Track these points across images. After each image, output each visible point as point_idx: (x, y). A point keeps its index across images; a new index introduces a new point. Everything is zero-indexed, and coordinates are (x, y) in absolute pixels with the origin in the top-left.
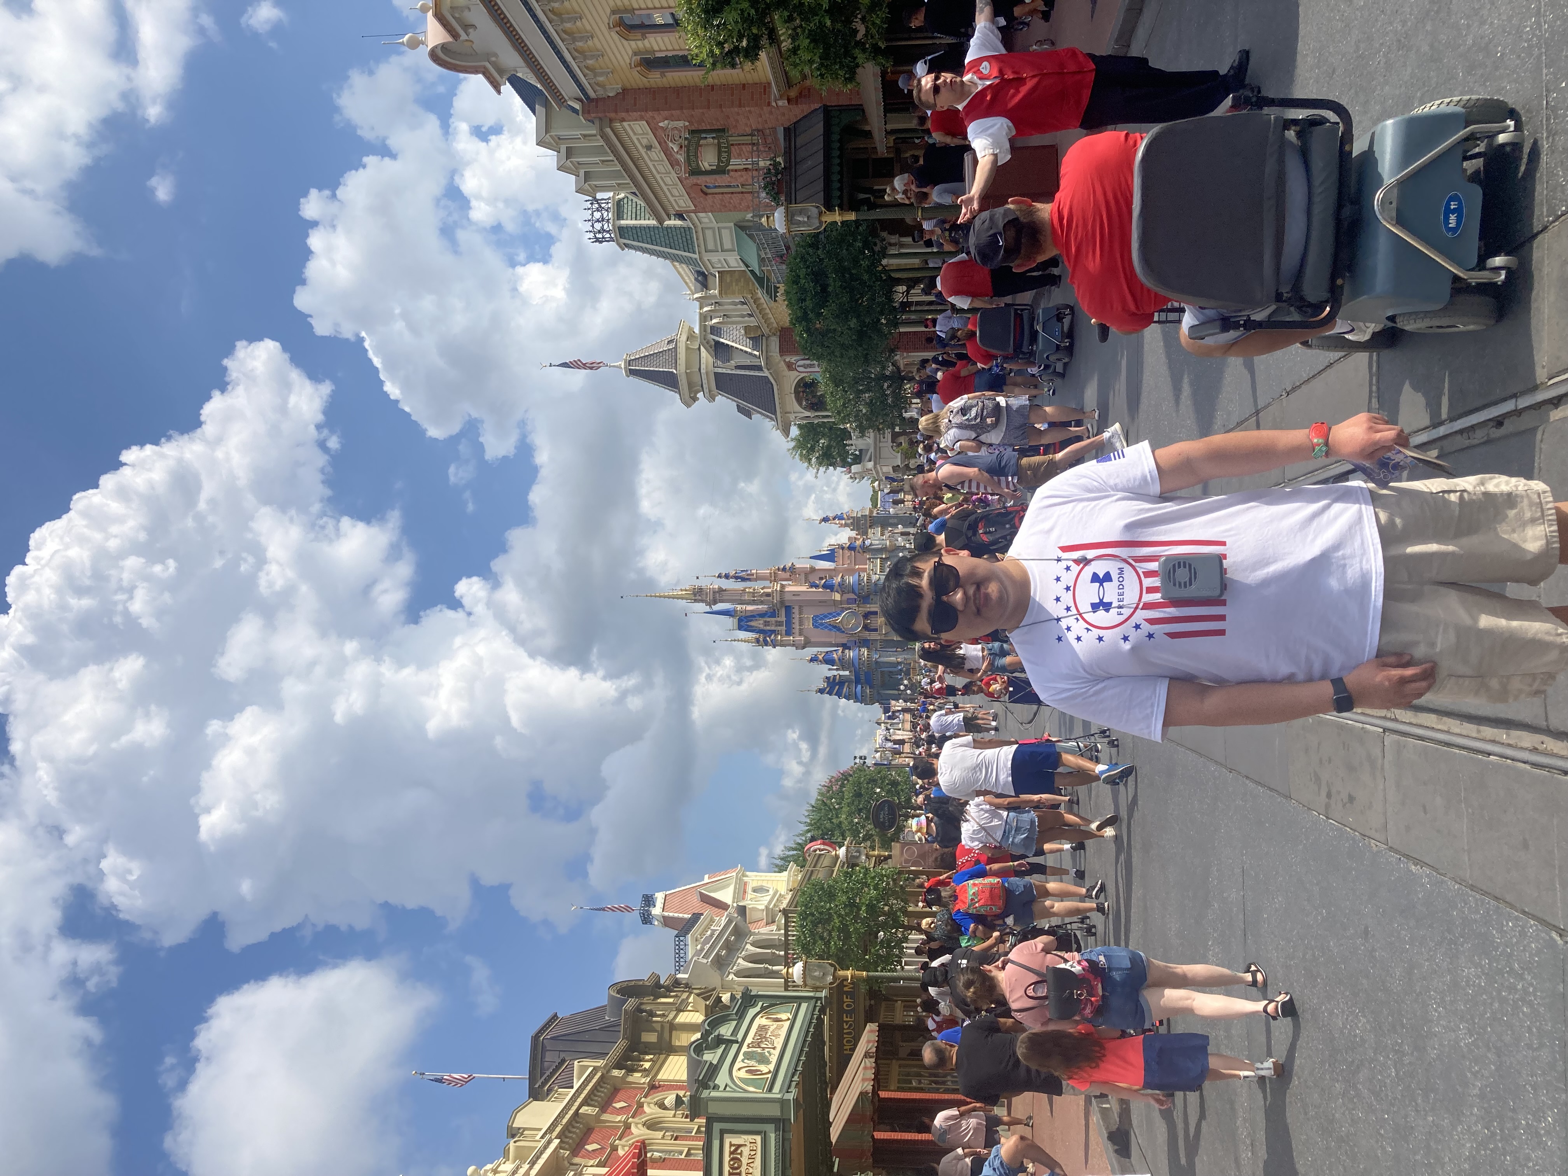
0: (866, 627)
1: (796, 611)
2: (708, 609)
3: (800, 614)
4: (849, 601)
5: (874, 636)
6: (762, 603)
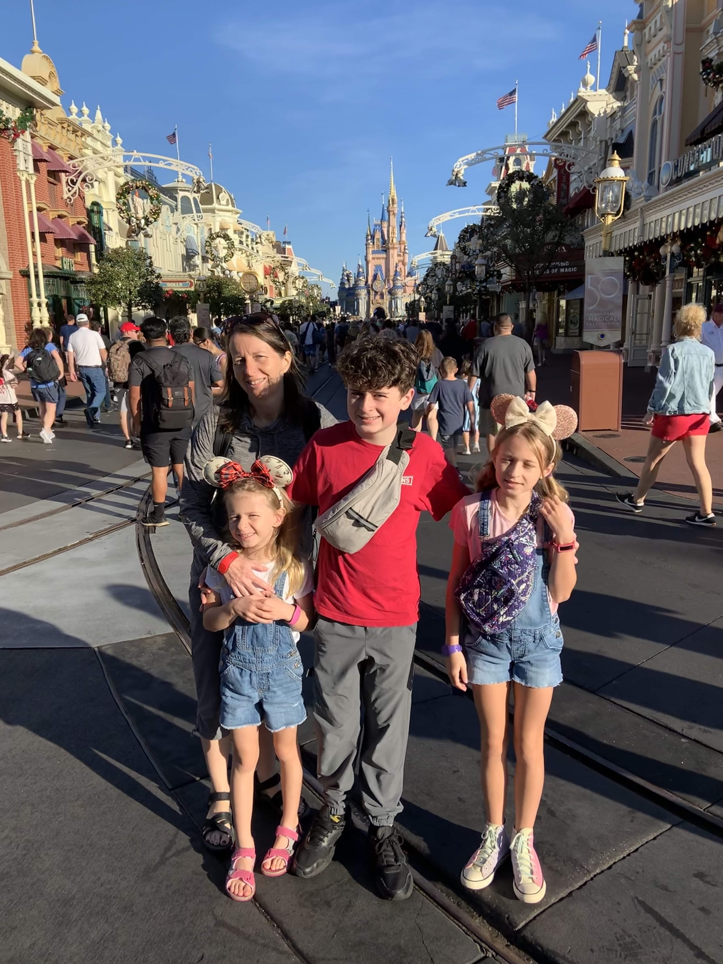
0: (376, 293)
1: (384, 255)
2: (385, 208)
3: (383, 258)
4: (389, 284)
5: (372, 297)
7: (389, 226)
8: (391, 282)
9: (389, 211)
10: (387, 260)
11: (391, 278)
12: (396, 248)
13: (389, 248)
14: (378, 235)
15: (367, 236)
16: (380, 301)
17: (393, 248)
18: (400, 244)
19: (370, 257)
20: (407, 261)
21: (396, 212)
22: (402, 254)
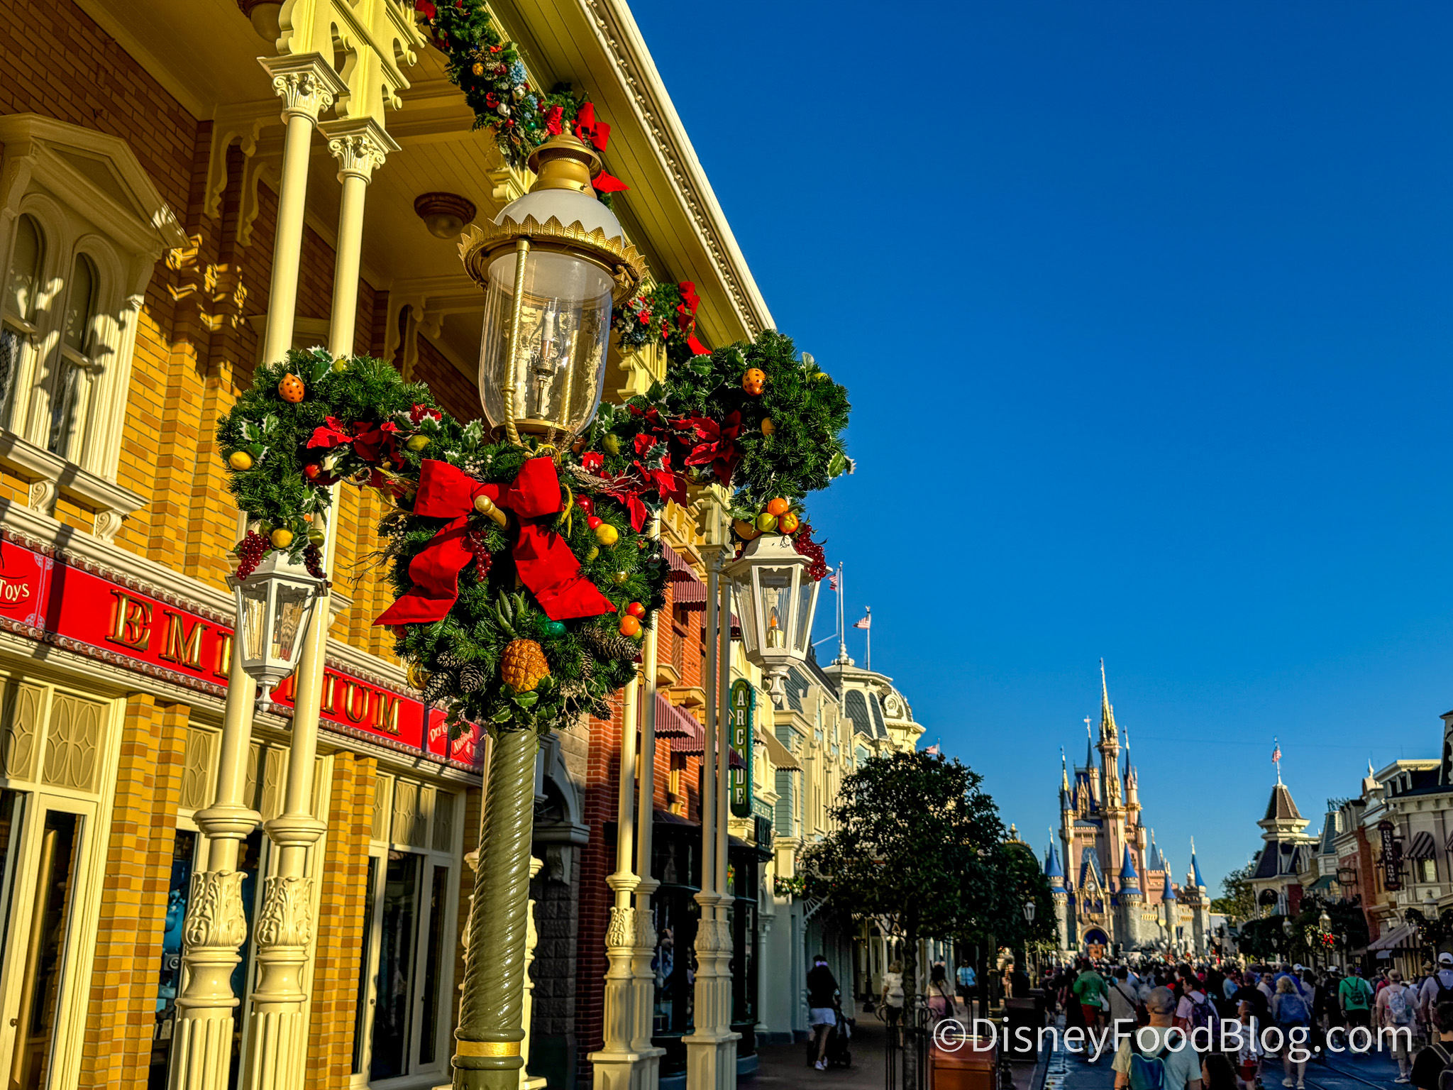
0: (1087, 900)
1: (1098, 830)
2: (1094, 744)
3: (1095, 835)
4: (1112, 885)
5: (1079, 910)
6: (1104, 796)
7: (1103, 777)
8: (1116, 880)
9: (1102, 751)
10: (1103, 838)
11: (1116, 873)
12: (1122, 817)
13: (1106, 817)
14: (1083, 793)
15: (1062, 794)
16: (1096, 916)
17: (1115, 817)
18: (1127, 810)
19: (1071, 833)
20: (1144, 840)
21: (1117, 751)
22: (1132, 827)
